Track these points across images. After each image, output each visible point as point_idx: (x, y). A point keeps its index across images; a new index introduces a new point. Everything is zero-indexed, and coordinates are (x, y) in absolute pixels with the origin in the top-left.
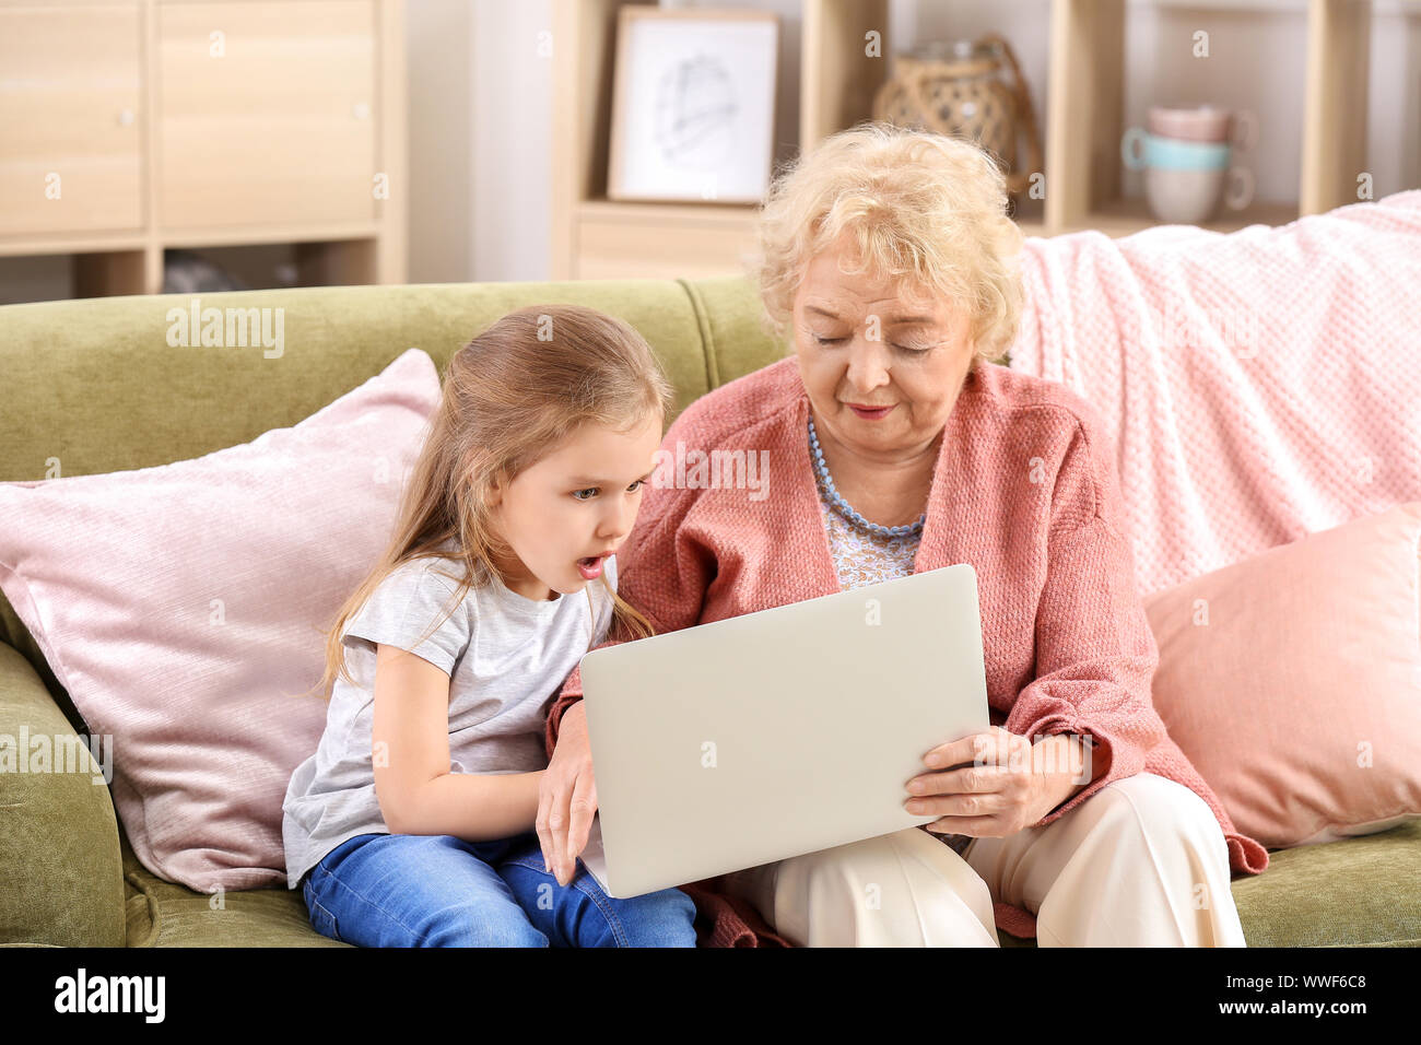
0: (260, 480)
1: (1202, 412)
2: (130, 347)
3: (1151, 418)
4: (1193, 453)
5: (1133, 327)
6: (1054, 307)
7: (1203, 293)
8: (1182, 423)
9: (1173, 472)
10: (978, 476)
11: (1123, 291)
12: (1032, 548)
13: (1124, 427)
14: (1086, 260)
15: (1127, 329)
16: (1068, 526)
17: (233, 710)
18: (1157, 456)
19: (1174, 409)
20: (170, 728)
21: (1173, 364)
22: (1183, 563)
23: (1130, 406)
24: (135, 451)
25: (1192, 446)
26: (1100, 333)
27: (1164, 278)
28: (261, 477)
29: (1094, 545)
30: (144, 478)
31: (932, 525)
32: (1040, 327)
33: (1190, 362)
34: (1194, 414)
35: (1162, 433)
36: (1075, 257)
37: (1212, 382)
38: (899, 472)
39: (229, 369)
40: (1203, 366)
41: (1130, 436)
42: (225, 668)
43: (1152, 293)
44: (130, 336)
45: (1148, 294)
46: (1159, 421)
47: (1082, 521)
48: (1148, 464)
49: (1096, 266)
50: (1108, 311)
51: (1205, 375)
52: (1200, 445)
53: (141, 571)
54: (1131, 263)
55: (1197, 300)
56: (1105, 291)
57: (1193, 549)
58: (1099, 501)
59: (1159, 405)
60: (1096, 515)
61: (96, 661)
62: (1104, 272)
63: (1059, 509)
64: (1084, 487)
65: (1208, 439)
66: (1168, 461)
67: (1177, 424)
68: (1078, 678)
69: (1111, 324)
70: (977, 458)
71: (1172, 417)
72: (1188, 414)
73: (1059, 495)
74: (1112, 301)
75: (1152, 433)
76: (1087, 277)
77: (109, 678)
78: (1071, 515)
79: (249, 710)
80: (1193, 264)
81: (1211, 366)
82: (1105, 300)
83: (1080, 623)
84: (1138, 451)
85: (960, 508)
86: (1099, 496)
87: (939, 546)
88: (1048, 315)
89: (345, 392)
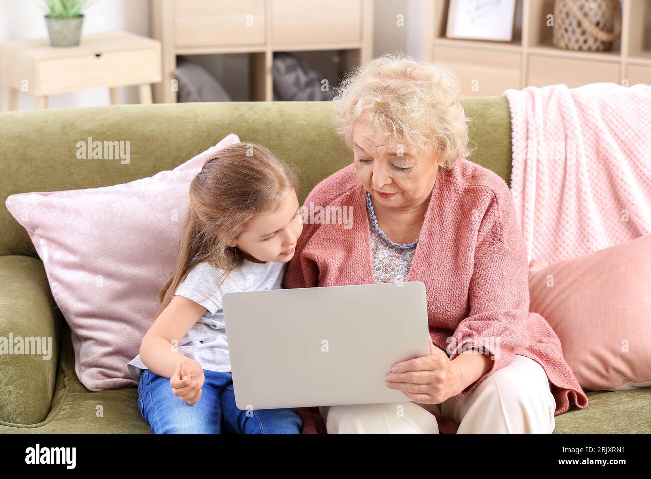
0: (147, 197)
1: (602, 173)
2: (104, 130)
3: (577, 175)
4: (597, 192)
5: (572, 132)
6: (535, 121)
7: (607, 116)
8: (593, 178)
9: (586, 201)
10: (445, 220)
11: (569, 115)
12: (467, 258)
13: (565, 178)
14: (554, 99)
15: (569, 133)
16: (486, 245)
17: (120, 305)
18: (579, 193)
19: (589, 171)
20: (91, 311)
21: (590, 150)
22: (588, 243)
23: (568, 169)
24: (101, 178)
25: (597, 188)
26: (556, 134)
27: (589, 109)
28: (148, 195)
29: (497, 254)
30: (98, 193)
31: (421, 245)
32: (528, 130)
33: (598, 149)
34: (599, 173)
35: (581, 182)
36: (550, 98)
37: (608, 159)
38: (409, 215)
39: (147, 141)
40: (603, 151)
41: (567, 183)
42: (117, 285)
43: (583, 116)
44: (106, 125)
45: (581, 116)
46: (581, 177)
47: (493, 243)
48: (574, 197)
49: (559, 102)
50: (561, 124)
51: (604, 156)
52: (601, 188)
53: (85, 238)
54: (576, 101)
55: (604, 120)
56: (561, 114)
57: (593, 237)
58: (502, 233)
59: (581, 169)
60: (500, 240)
61: (63, 278)
62: (561, 105)
63: (481, 237)
64: (495, 226)
65: (604, 186)
66: (583, 196)
67: (590, 178)
68: (484, 320)
69: (562, 130)
70: (445, 211)
71: (587, 175)
72: (596, 174)
73: (481, 230)
74: (563, 119)
75: (577, 182)
76: (553, 107)
77: (68, 286)
78: (488, 240)
79: (127, 305)
80: (605, 103)
81: (607, 151)
82: (560, 118)
83: (487, 293)
84: (570, 190)
85: (435, 236)
86: (502, 231)
87: (423, 255)
88: (532, 125)
89: (199, 153)
